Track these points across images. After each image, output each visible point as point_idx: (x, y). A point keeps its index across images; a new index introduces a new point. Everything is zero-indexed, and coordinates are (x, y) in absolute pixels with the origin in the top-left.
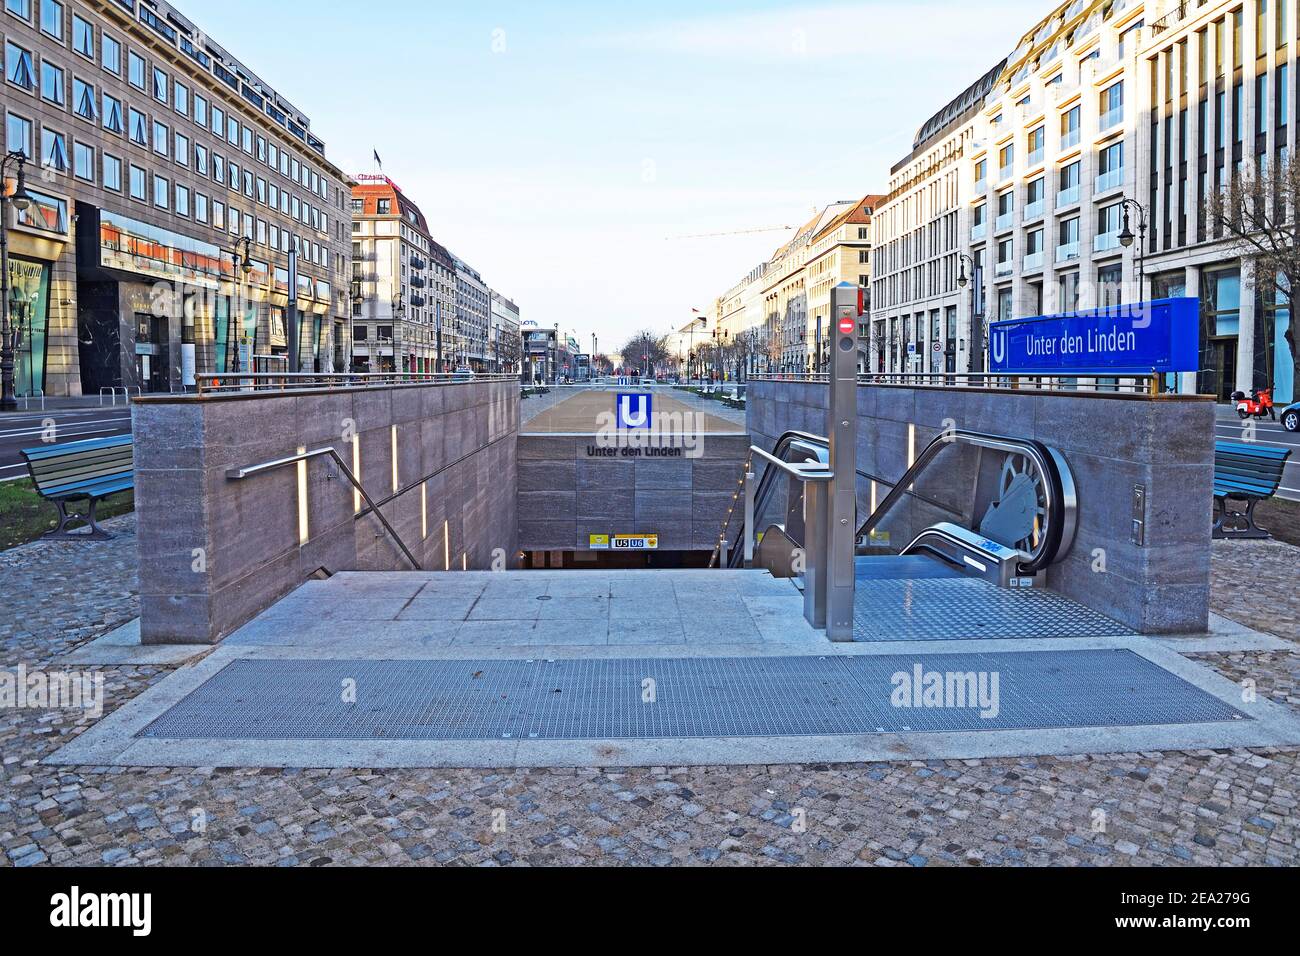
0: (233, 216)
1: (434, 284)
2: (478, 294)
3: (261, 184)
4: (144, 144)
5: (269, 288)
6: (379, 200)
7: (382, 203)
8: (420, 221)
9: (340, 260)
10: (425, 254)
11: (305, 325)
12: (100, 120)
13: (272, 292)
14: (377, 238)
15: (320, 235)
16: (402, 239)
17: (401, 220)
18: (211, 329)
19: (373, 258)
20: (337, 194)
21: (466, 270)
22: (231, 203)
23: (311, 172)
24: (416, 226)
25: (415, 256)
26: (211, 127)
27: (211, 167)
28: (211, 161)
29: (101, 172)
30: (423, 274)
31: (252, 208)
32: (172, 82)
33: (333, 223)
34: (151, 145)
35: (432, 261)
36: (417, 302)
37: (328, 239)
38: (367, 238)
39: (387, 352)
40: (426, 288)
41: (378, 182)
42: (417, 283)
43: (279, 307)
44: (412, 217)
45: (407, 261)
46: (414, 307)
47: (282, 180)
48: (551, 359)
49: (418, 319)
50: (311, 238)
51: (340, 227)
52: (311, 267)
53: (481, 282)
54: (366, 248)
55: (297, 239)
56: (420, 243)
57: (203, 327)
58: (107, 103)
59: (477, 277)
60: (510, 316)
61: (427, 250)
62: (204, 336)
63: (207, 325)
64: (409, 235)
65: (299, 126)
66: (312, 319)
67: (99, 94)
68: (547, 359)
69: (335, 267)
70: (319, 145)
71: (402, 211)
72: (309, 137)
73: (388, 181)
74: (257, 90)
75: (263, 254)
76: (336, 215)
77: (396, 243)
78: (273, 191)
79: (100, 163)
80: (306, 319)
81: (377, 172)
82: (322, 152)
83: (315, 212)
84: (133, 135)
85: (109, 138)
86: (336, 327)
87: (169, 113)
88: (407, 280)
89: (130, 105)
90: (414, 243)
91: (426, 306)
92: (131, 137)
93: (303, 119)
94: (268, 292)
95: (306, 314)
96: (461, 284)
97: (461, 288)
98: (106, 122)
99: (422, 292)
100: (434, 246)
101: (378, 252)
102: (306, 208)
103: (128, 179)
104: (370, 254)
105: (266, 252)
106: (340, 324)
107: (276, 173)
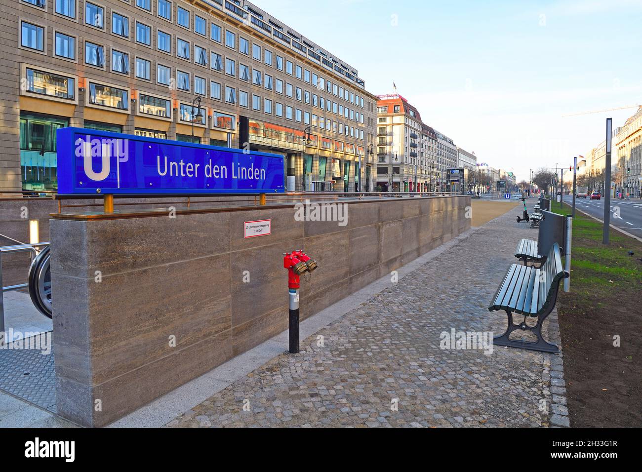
0: (314, 119)
1: (424, 146)
2: (451, 151)
3: (329, 103)
4: (271, 89)
5: (331, 150)
6: (395, 106)
7: (396, 107)
8: (417, 116)
9: (370, 136)
10: (419, 131)
11: (351, 167)
12: (251, 80)
13: (333, 152)
14: (393, 125)
15: (359, 125)
16: (405, 125)
17: (405, 115)
18: (302, 169)
19: (391, 134)
20: (369, 105)
21: (445, 139)
22: (313, 112)
23: (355, 96)
24: (414, 118)
25: (413, 132)
26: (304, 79)
27: (303, 97)
28: (303, 94)
29: (251, 103)
30: (417, 141)
31: (324, 114)
32: (285, 61)
33: (367, 119)
34: (275, 89)
35: (422, 135)
36: (413, 155)
37: (364, 126)
38: (388, 125)
39: (396, 180)
40: (419, 148)
41: (395, 98)
42: (414, 146)
43: (338, 159)
44: (412, 114)
45: (408, 135)
46: (412, 158)
47: (339, 100)
48: (462, 184)
49: (414, 164)
50: (355, 126)
51: (370, 120)
52: (354, 140)
53: (453, 145)
54: (388, 130)
55: (347, 127)
56: (416, 126)
57: (299, 169)
58: (255, 74)
59: (451, 142)
60: (470, 161)
61: (420, 129)
62: (299, 173)
63: (300, 168)
64: (410, 122)
65: (352, 74)
66: (354, 164)
67: (251, 70)
68: (460, 183)
69: (368, 139)
70: (362, 83)
71: (406, 111)
72: (357, 79)
73: (400, 96)
74: (330, 60)
75: (329, 135)
76: (369, 115)
77: (402, 127)
78: (335, 106)
79: (251, 99)
80: (351, 164)
81: (395, 93)
82: (363, 86)
83: (357, 114)
84: (266, 85)
85: (256, 88)
86: (367, 168)
87: (283, 75)
88: (408, 145)
89: (265, 73)
90: (413, 126)
91: (419, 157)
92: (265, 86)
93: (355, 71)
94: (332, 152)
95: (351, 162)
96: (440, 146)
97: (441, 148)
98: (254, 81)
99: (416, 151)
100: (424, 127)
101: (394, 131)
102: (352, 113)
103: (264, 105)
104: (390, 133)
105: (331, 134)
106: (370, 166)
107: (337, 97)
